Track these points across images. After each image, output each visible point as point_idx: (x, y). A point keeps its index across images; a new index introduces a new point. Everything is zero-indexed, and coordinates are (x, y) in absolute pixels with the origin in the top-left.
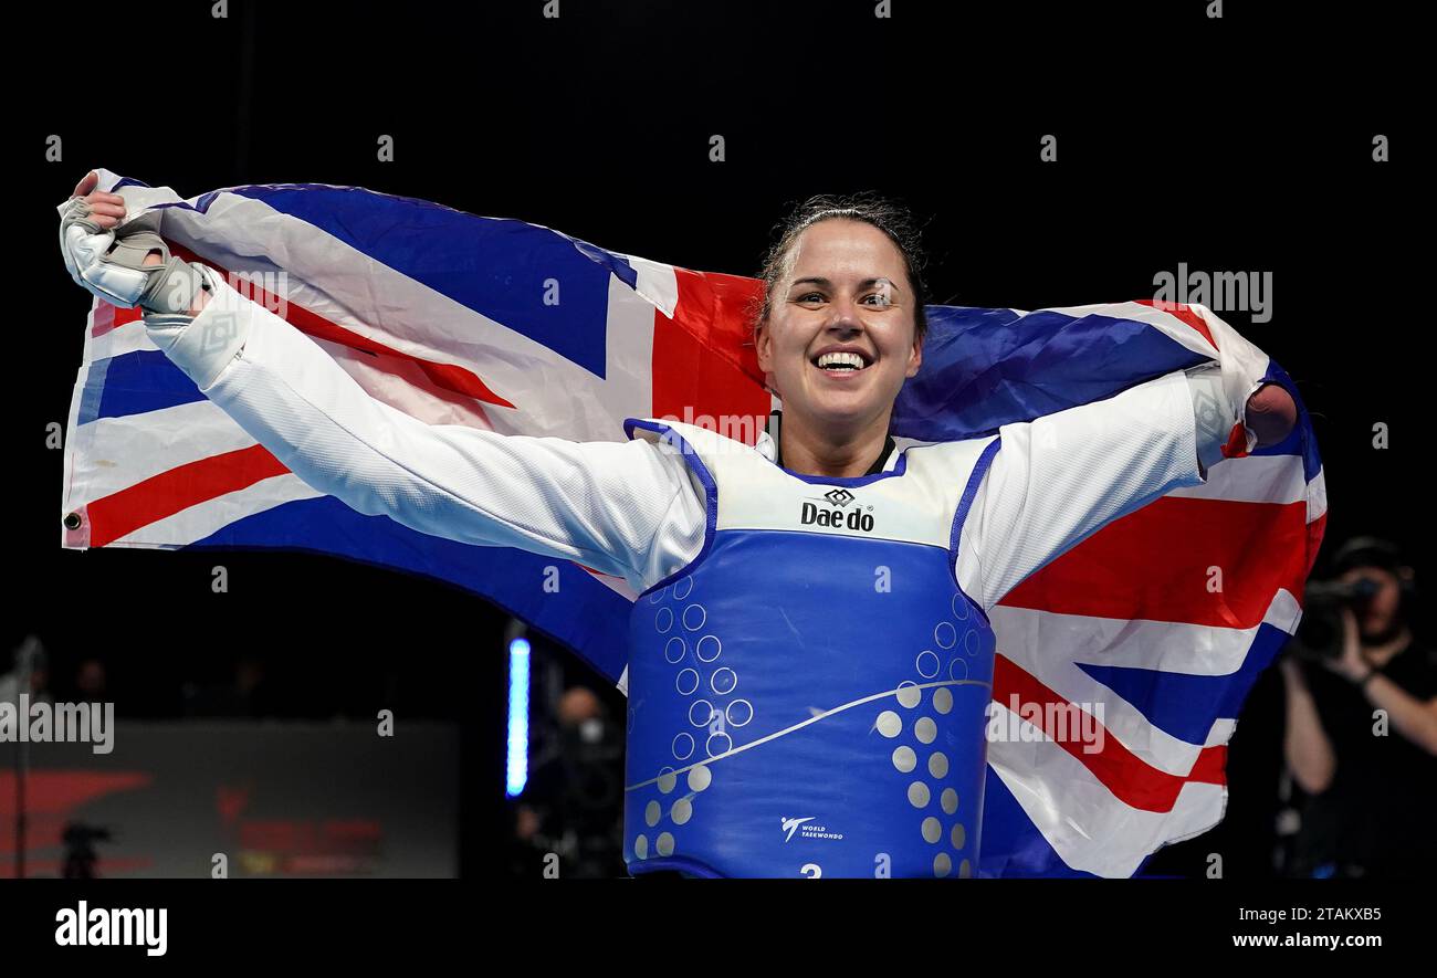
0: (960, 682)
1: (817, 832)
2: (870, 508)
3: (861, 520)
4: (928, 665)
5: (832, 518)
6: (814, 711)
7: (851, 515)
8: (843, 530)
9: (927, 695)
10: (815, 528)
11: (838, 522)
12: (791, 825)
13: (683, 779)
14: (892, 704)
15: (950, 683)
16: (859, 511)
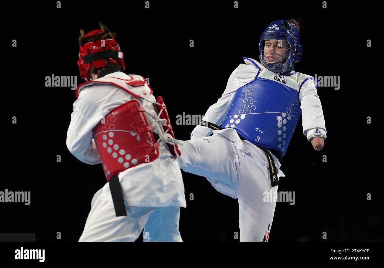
0: (293, 116)
1: (261, 132)
2: (287, 80)
3: (284, 82)
4: (289, 111)
5: (279, 80)
6: (267, 111)
7: (283, 80)
8: (281, 82)
9: (287, 116)
10: (276, 81)
11: (280, 81)
12: (257, 129)
13: (240, 117)
14: (281, 115)
15: (292, 115)
16: (284, 80)
